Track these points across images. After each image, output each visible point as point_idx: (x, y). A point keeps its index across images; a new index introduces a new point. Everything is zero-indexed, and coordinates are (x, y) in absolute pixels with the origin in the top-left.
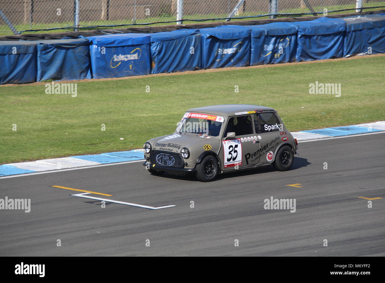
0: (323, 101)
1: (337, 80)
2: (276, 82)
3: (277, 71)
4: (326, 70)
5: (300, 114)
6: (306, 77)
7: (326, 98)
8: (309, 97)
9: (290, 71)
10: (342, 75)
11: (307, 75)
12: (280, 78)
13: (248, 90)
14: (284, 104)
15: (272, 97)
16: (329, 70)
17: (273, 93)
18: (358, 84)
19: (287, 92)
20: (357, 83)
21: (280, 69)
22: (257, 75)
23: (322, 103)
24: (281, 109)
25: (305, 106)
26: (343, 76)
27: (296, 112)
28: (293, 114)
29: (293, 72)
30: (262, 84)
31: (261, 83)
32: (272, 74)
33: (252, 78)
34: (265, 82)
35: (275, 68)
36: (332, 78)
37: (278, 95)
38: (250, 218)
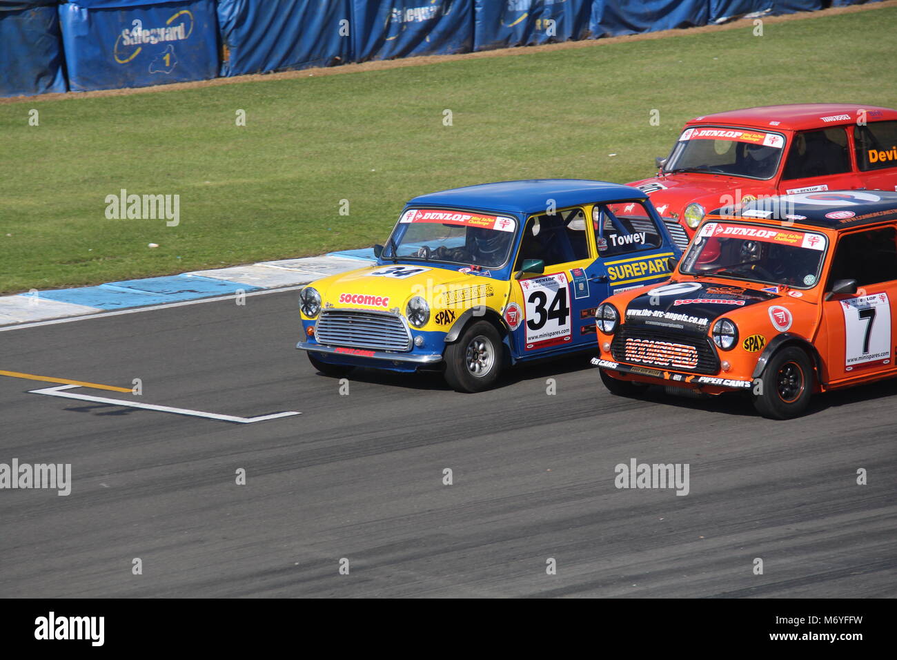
0: (664, 139)
1: (696, 82)
2: (543, 90)
3: (544, 63)
4: (668, 58)
5: (606, 173)
6: (618, 76)
7: (671, 129)
8: (627, 127)
9: (575, 63)
10: (708, 69)
11: (619, 73)
12: (551, 81)
13: (471, 112)
14: (566, 147)
15: (533, 130)
16: (674, 58)
17: (537, 119)
18: (749, 93)
19: (570, 117)
20: (748, 88)
21: (552, 57)
22: (491, 74)
23: (662, 142)
24: (556, 159)
25: (619, 152)
26: (711, 71)
27: (595, 167)
28: (588, 172)
29: (585, 64)
30: (505, 98)
31: (505, 94)
32: (532, 70)
33: (480, 83)
34: (513, 91)
35: (539, 57)
36: (682, 77)
37: (547, 126)
38: (490, 438)
